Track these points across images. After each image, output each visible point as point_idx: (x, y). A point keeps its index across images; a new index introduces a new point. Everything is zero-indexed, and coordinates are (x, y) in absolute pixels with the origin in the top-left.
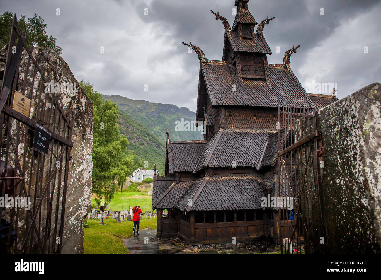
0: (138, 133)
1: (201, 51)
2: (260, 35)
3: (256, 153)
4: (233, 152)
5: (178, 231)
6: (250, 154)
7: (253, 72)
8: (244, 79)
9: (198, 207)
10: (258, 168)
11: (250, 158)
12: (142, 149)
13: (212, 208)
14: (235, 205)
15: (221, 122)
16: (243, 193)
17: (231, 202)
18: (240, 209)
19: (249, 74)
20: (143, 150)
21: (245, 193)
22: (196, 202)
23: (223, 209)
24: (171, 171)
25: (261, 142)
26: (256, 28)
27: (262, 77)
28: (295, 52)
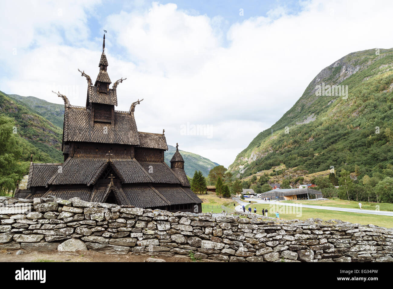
0: (55, 136)
1: (67, 99)
2: (113, 90)
3: (90, 175)
7: (103, 118)
8: (95, 122)
10: (89, 185)
12: (57, 151)
15: (70, 152)
19: (100, 119)
20: (58, 153)
24: (28, 187)
27: (109, 121)
28: (139, 104)
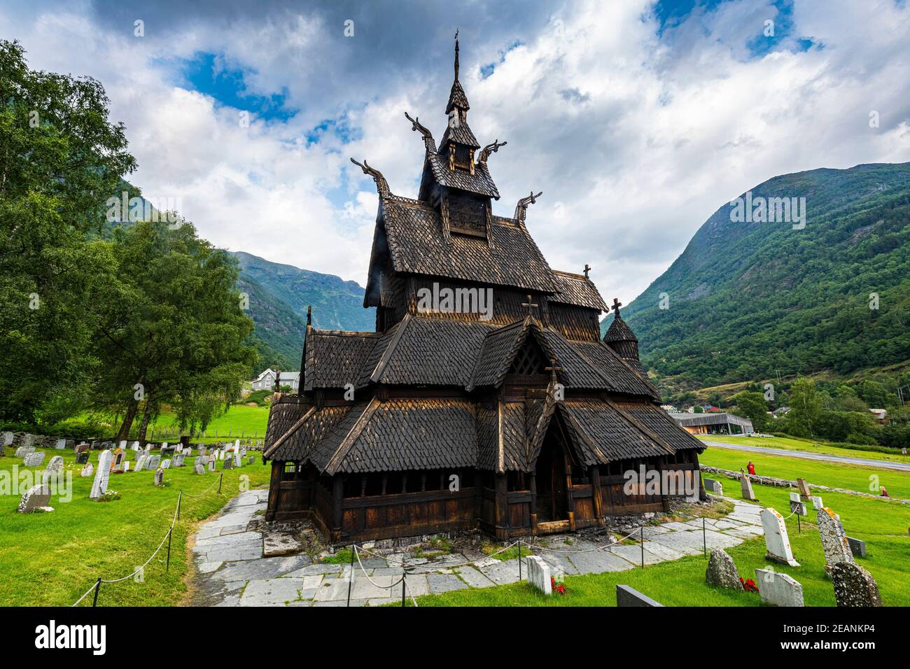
1: (383, 179)
2: (481, 167)
3: (467, 361)
4: (427, 358)
5: (309, 506)
6: (456, 363)
7: (467, 225)
8: (453, 234)
9: (352, 464)
10: (469, 388)
11: (456, 369)
13: (381, 467)
14: (424, 460)
15: (408, 302)
16: (440, 435)
17: (418, 452)
18: (433, 467)
19: (461, 227)
21: (445, 436)
22: (349, 454)
23: (402, 468)
24: (308, 388)
25: (475, 342)
26: (477, 154)
27: (481, 234)
28: (533, 202)
